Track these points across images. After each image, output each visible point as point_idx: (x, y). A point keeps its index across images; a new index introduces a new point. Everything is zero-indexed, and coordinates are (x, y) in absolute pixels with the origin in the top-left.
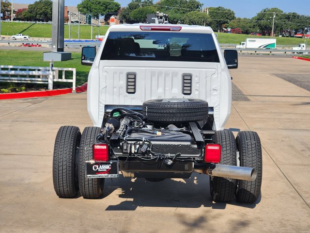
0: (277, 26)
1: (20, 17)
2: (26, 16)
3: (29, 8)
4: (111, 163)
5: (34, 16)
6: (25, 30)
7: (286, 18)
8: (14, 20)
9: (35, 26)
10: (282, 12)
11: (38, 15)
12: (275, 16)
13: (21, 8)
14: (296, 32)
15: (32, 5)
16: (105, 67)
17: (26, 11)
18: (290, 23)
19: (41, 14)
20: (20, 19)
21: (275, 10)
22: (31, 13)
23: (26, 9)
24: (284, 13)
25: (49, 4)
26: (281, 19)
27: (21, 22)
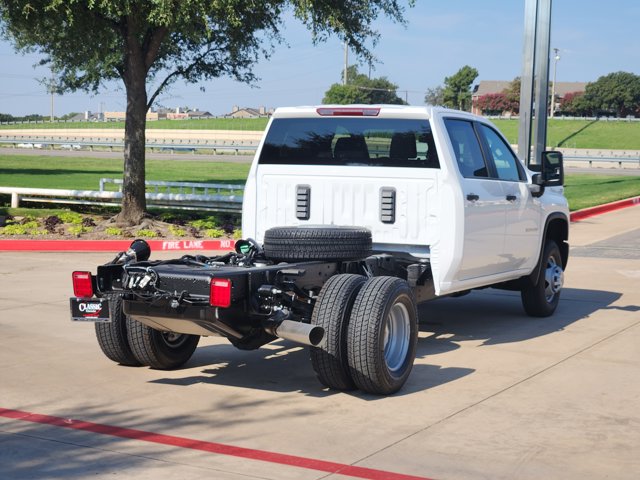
1: (568, 109)
2: (579, 108)
3: (587, 91)
4: (101, 301)
5: (597, 105)
6: (575, 134)
8: (557, 114)
9: (596, 127)
11: (604, 105)
13: (572, 91)
15: (592, 85)
17: (582, 97)
19: (610, 102)
20: (567, 114)
22: (590, 100)
23: (581, 93)
25: (627, 81)
27: (570, 118)
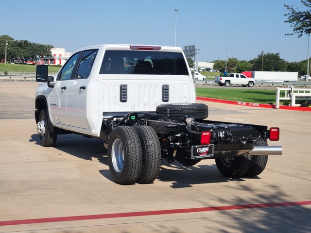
0: (9, 53)
4: (209, 145)
7: (18, 46)
10: (13, 39)
12: (7, 44)
14: (27, 59)
16: (103, 81)
18: (22, 50)
21: (6, 37)
24: (15, 40)
26: (13, 46)
